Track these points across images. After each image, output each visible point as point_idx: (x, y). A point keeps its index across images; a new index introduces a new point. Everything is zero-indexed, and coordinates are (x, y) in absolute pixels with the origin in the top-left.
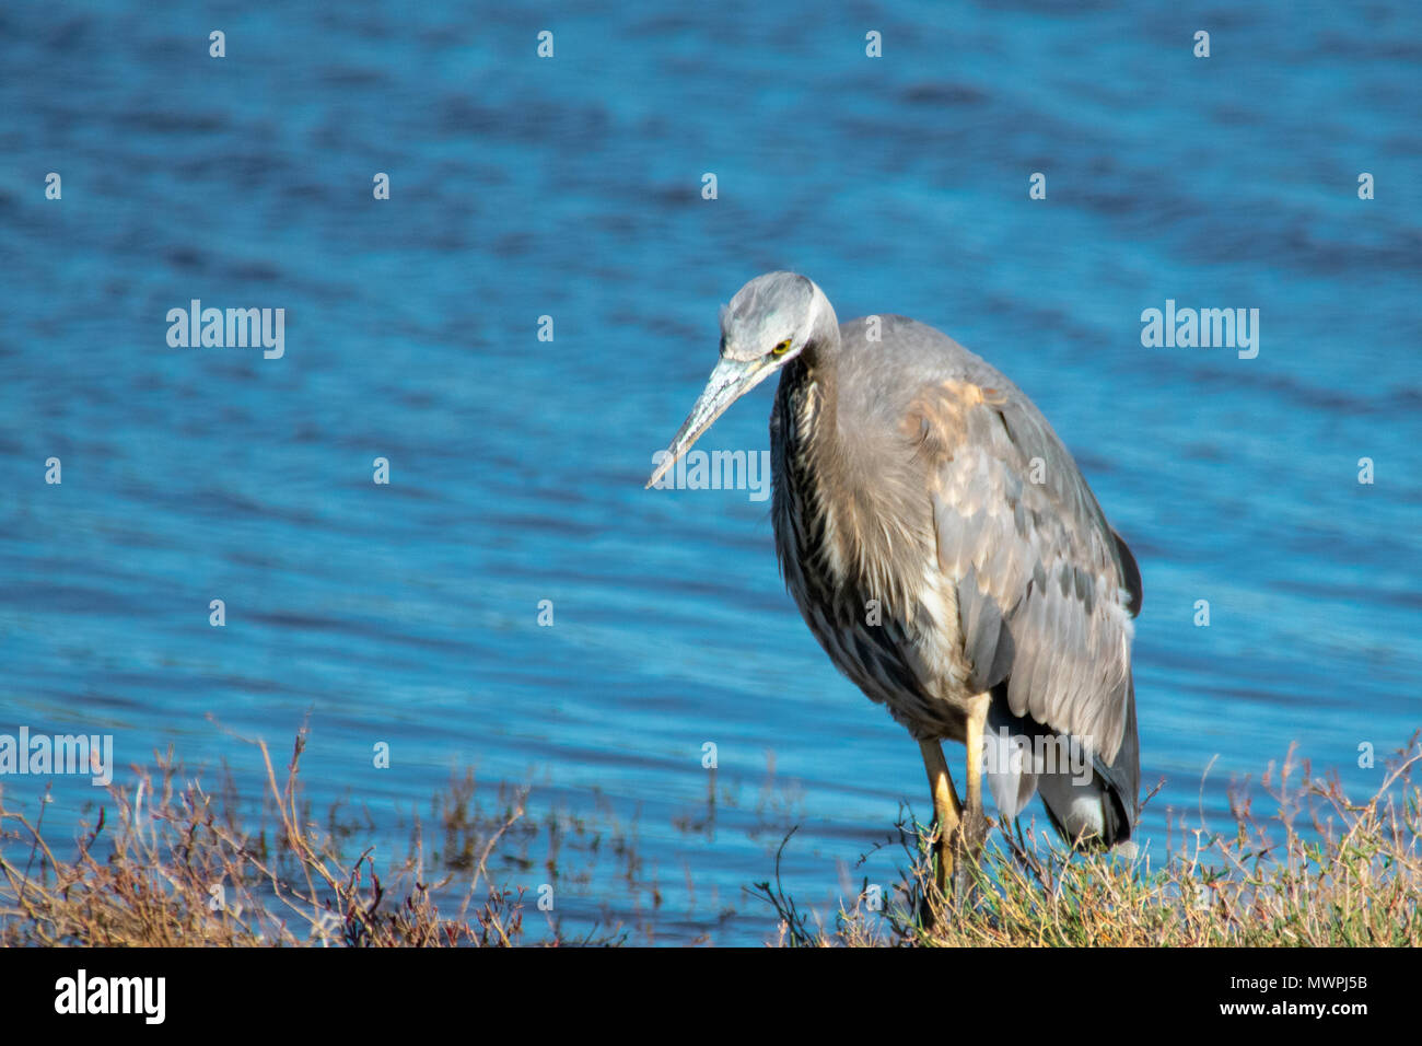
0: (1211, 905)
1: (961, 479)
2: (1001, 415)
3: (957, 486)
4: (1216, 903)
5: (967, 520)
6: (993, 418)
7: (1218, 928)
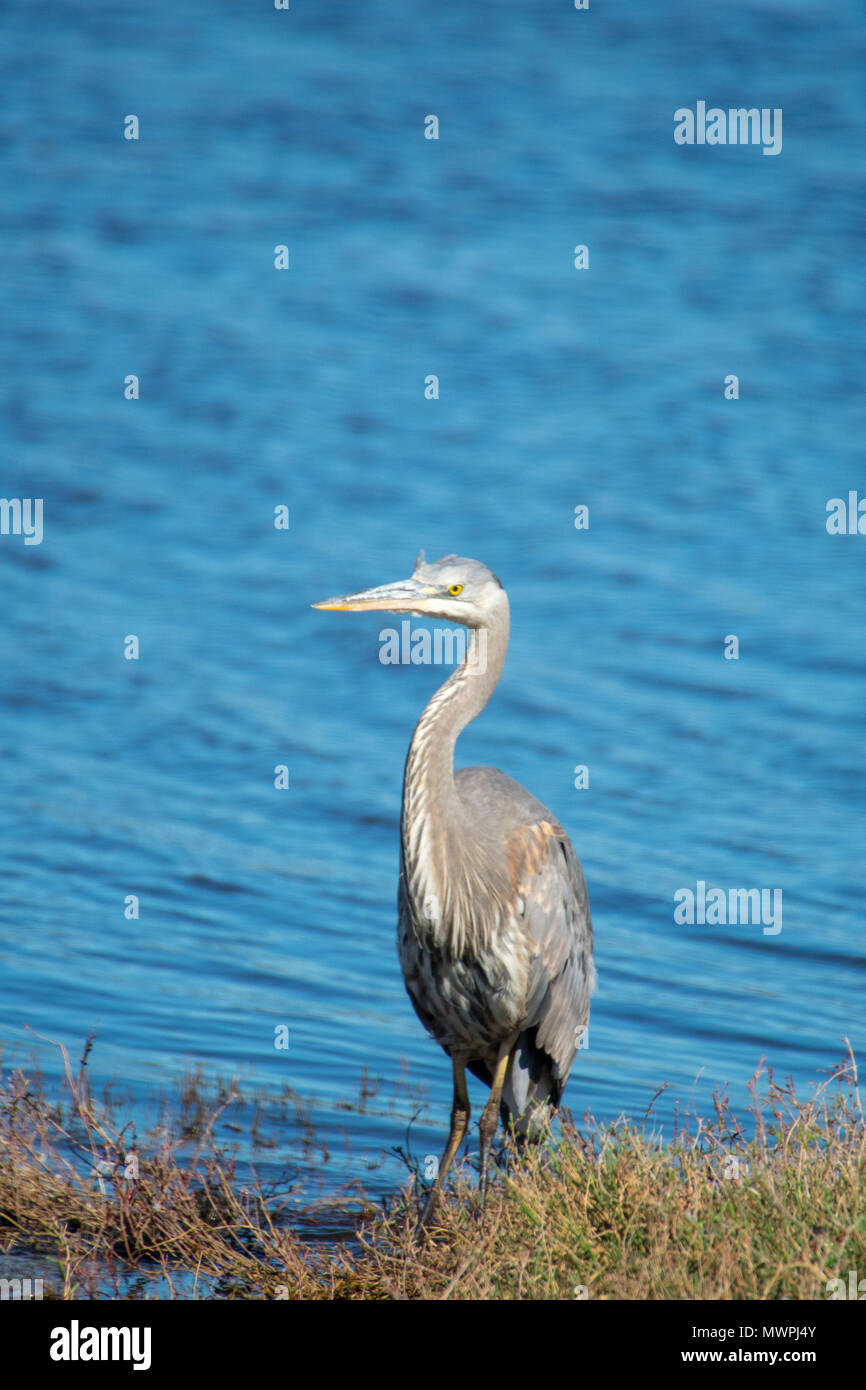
0: (702, 1171)
1: (545, 887)
2: (562, 846)
3: (542, 891)
4: (704, 1168)
5: (546, 914)
6: (558, 847)
7: (707, 1187)
